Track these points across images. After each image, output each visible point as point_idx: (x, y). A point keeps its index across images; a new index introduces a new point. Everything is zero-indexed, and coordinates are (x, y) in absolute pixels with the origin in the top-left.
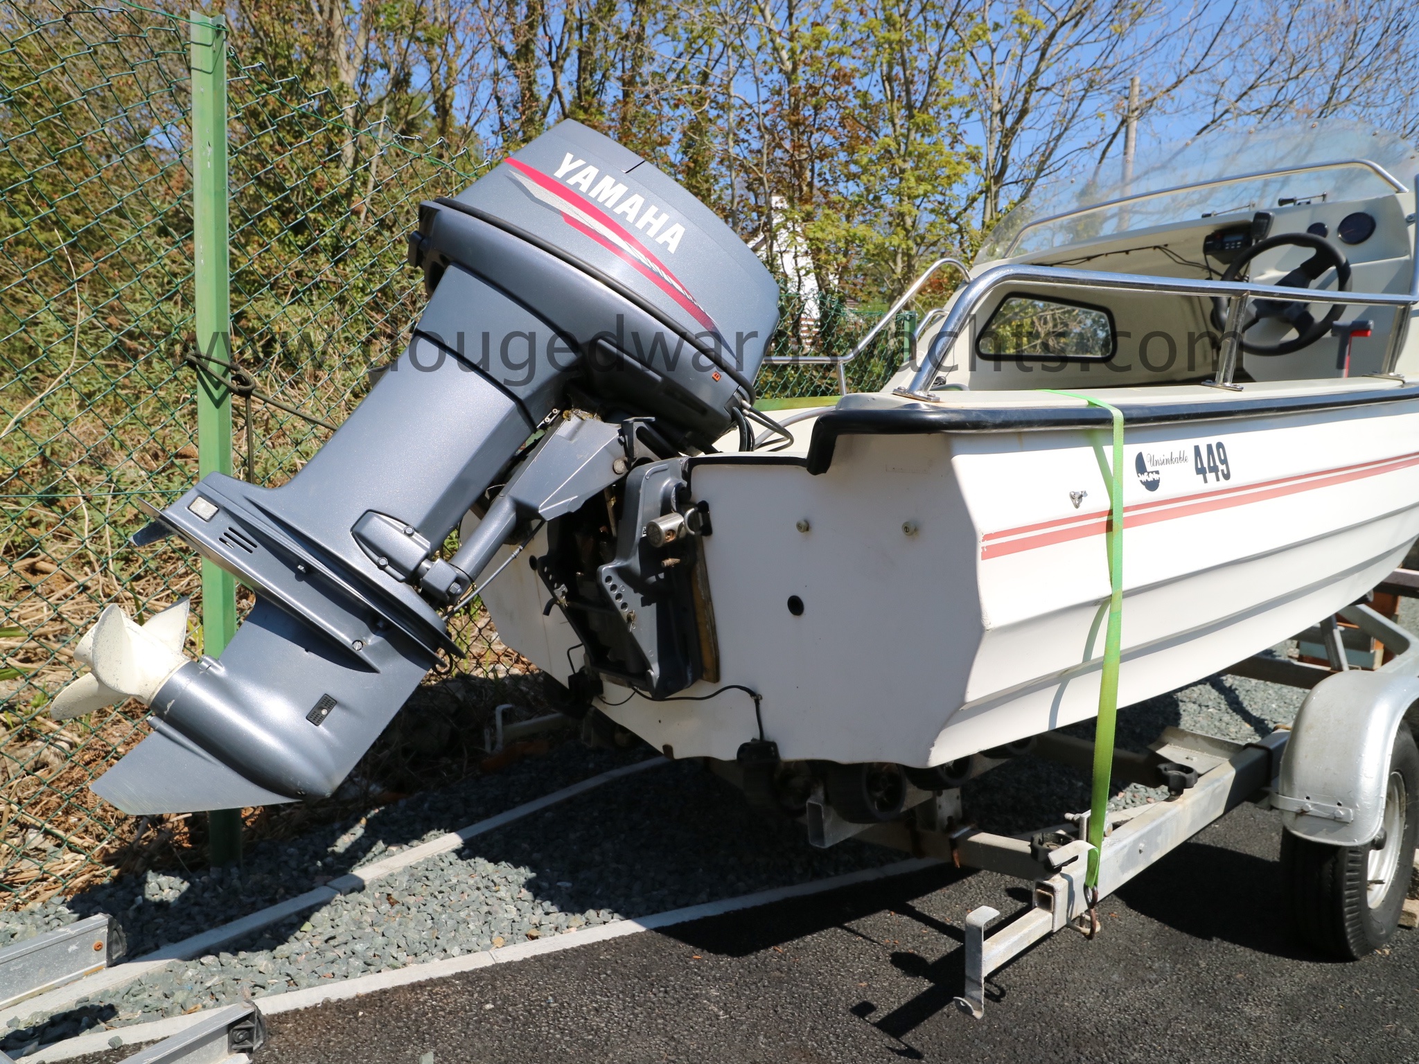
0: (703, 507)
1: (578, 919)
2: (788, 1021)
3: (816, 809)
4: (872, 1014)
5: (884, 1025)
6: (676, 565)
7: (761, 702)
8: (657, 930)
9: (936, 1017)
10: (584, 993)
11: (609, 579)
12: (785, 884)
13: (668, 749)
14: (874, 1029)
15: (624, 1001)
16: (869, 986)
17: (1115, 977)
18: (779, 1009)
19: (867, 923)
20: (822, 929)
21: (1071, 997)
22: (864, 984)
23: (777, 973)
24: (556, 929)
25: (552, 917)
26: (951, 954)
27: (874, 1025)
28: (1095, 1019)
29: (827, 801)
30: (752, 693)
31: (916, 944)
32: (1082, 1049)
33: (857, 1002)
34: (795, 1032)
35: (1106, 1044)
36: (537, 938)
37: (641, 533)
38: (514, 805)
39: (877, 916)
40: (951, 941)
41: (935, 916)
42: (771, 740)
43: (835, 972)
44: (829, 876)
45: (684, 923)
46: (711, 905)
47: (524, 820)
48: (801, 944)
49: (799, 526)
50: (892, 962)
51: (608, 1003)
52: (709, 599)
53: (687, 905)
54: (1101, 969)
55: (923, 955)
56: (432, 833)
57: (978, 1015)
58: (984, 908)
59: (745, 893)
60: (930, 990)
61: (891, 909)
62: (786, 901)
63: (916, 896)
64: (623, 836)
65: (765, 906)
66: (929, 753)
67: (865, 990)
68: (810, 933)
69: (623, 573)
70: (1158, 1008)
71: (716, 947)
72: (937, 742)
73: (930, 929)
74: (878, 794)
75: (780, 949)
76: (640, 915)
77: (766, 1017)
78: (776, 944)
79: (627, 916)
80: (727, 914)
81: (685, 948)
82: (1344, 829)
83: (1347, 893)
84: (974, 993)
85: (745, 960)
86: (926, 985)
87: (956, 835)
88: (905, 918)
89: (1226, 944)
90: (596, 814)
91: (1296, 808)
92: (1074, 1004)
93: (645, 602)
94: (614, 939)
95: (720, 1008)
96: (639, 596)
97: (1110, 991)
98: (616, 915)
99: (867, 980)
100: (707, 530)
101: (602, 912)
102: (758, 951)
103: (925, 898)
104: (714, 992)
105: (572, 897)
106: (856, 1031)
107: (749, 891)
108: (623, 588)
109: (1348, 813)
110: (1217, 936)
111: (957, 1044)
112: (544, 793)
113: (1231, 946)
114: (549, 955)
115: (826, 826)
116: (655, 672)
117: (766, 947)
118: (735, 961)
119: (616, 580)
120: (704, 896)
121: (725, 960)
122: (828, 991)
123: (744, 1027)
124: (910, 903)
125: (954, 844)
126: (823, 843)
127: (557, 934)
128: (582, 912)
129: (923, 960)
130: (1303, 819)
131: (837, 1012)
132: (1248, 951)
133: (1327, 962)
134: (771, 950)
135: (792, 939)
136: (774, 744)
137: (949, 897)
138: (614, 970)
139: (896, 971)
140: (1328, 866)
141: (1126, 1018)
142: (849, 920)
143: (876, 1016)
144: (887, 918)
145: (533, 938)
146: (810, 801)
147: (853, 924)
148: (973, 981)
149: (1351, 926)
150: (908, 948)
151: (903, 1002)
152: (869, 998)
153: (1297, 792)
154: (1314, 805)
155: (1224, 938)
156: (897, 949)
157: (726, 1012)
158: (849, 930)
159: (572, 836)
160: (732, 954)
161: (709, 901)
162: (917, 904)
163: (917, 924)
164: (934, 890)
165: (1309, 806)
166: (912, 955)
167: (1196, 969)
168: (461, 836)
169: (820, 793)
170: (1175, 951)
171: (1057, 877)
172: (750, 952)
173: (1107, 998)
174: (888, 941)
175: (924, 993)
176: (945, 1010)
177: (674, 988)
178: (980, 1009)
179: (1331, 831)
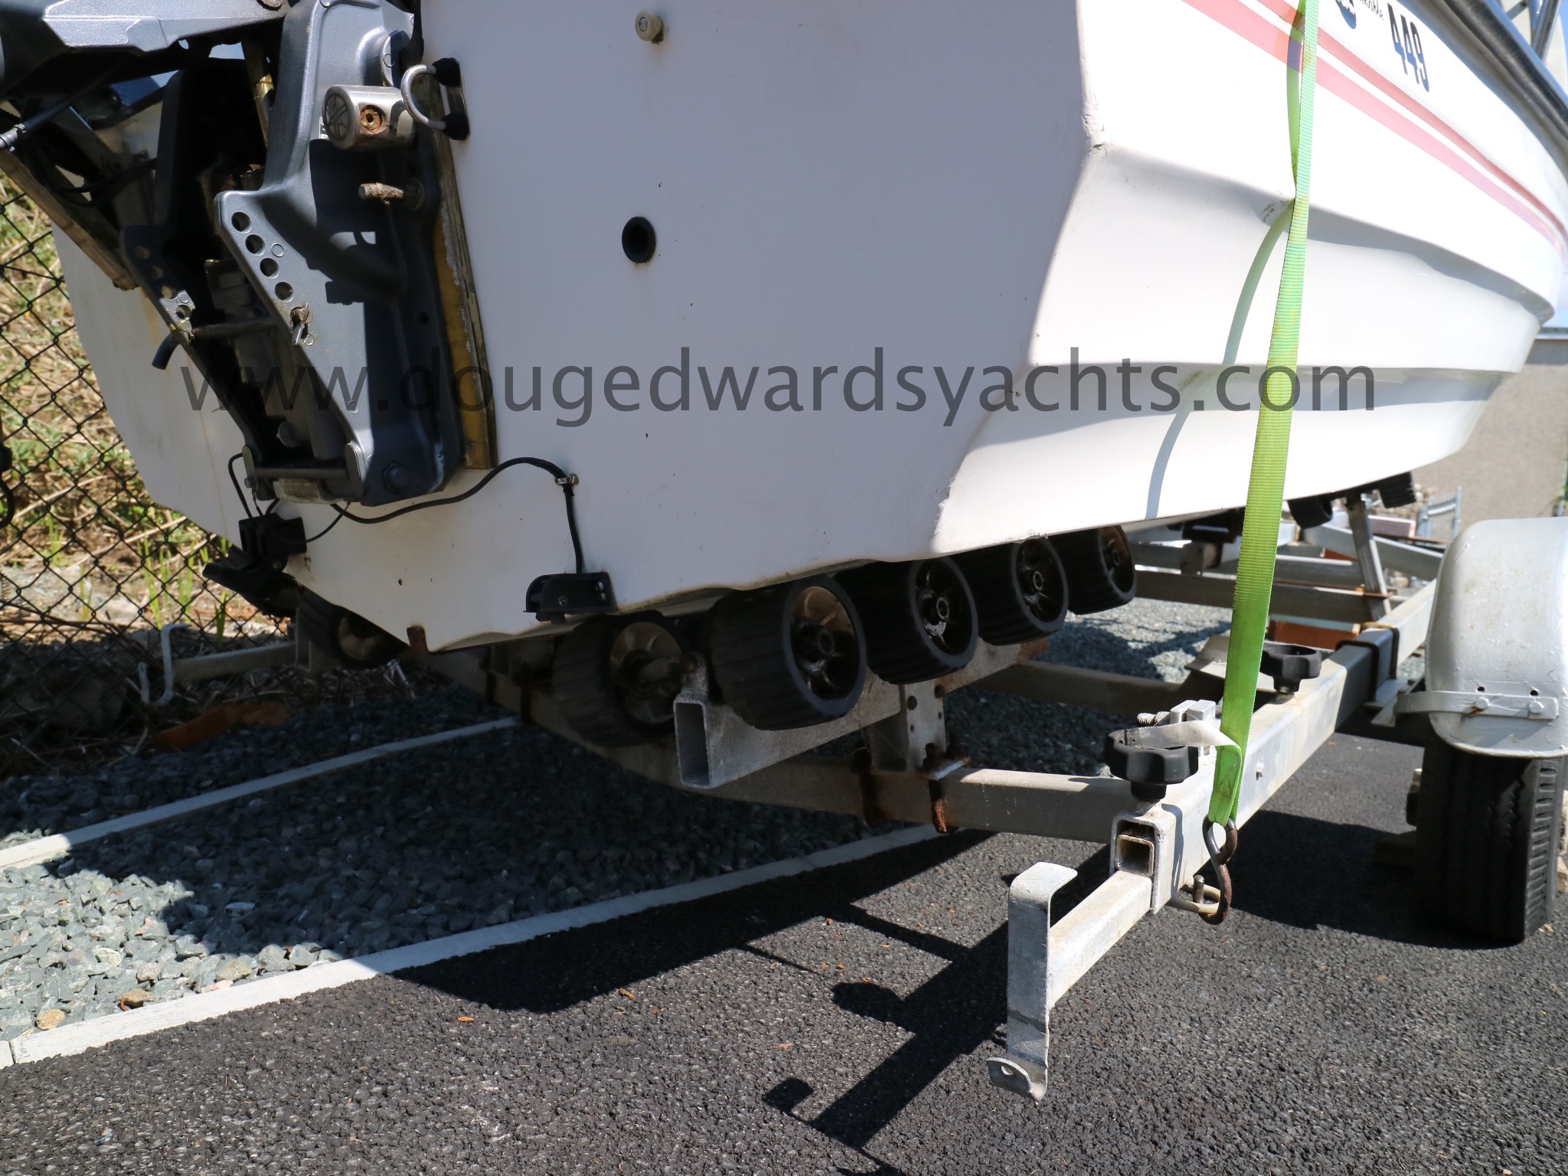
0: (448, 72)
1: (245, 963)
2: (636, 1134)
3: (693, 713)
4: (808, 1101)
5: (828, 1123)
6: (394, 200)
7: (576, 490)
8: (397, 975)
9: (927, 1094)
10: (195, 1113)
11: (240, 221)
12: (648, 887)
13: (417, 633)
14: (812, 1133)
15: (283, 1122)
16: (797, 1047)
17: (1203, 995)
18: (620, 1109)
19: (788, 940)
20: (710, 954)
21: (1148, 1037)
22: (788, 1045)
23: (623, 1038)
24: (192, 987)
25: (189, 965)
26: (935, 979)
27: (811, 1123)
28: (1199, 1071)
29: (715, 695)
30: (557, 472)
31: (873, 967)
32: (1198, 1132)
33: (776, 1080)
34: (651, 1156)
35: (1234, 1117)
36: (140, 1004)
37: (310, 125)
38: (200, 790)
39: (804, 927)
40: (933, 958)
41: (900, 922)
42: (598, 570)
43: (732, 1027)
44: (722, 872)
45: (455, 959)
46: (513, 925)
47: (208, 814)
48: (672, 981)
49: (641, 23)
50: (836, 1001)
51: (245, 1130)
52: (469, 287)
53: (469, 928)
54: (1178, 986)
55: (887, 984)
56: (13, 836)
57: (1038, 1091)
58: (1040, 866)
59: (578, 904)
60: (908, 1046)
61: (827, 915)
62: (649, 912)
63: (866, 893)
64: (380, 830)
65: (611, 922)
66: (935, 515)
67: (789, 1057)
68: (688, 960)
69: (279, 211)
70: (1289, 1041)
71: (505, 1001)
72: (955, 487)
73: (893, 942)
74: (815, 668)
75: (632, 991)
76: (372, 950)
77: (590, 1130)
78: (625, 983)
79: (347, 953)
80: (540, 939)
81: (447, 1002)
82: (1544, 731)
83: (1534, 835)
84: (1029, 1046)
85: (560, 1017)
86: (902, 1037)
87: (940, 775)
88: (852, 927)
89: (1339, 933)
90: (341, 800)
91: (1463, 707)
92: (1157, 1047)
93: (335, 294)
94: (305, 996)
95: (495, 1119)
96: (320, 279)
97: (1204, 1018)
98: (325, 953)
99: (792, 1037)
100: (459, 126)
101: (294, 950)
102: (588, 999)
103: (881, 895)
104: (488, 1086)
105: (246, 927)
106: (773, 1140)
107: (586, 899)
108: (274, 244)
109: (1552, 704)
110: (1323, 923)
111: (973, 1147)
112: (262, 774)
113: (1347, 935)
114: (146, 1039)
115: (713, 743)
116: (364, 444)
117: (604, 991)
118: (539, 1021)
119: (259, 226)
120: (502, 912)
121: (521, 1020)
122: (720, 1064)
123: (542, 1156)
124: (857, 904)
125: (937, 790)
126: (707, 782)
127: (191, 996)
128: (255, 951)
129: (889, 994)
130: (1476, 722)
131: (737, 1105)
132: (1374, 942)
133: (1486, 947)
134: (614, 995)
135: (653, 973)
136: (604, 577)
137: (917, 893)
138: (283, 1057)
139: (846, 1016)
140: (1507, 796)
141: (1249, 1064)
142: (757, 936)
143: (812, 1107)
144: (819, 929)
145: (133, 1006)
146: (680, 699)
147: (765, 943)
148: (1024, 1020)
149: (1534, 887)
150: (860, 974)
151: (863, 1072)
152: (798, 1072)
153: (1462, 682)
154: (1492, 699)
155: (1333, 925)
156: (842, 979)
157: (507, 1126)
158: (757, 952)
159: (287, 832)
160: (536, 1008)
161: (511, 919)
162: (869, 905)
163: (871, 936)
164: (894, 882)
165: (1485, 700)
166: (869, 986)
167: (1315, 973)
168: (70, 839)
169: (700, 680)
170: (1274, 948)
171: (1156, 808)
172: (574, 1002)
173: (1204, 1031)
174: (826, 965)
175: (899, 1053)
176: (941, 1080)
177: (404, 1083)
178: (1039, 1079)
179: (1520, 737)
